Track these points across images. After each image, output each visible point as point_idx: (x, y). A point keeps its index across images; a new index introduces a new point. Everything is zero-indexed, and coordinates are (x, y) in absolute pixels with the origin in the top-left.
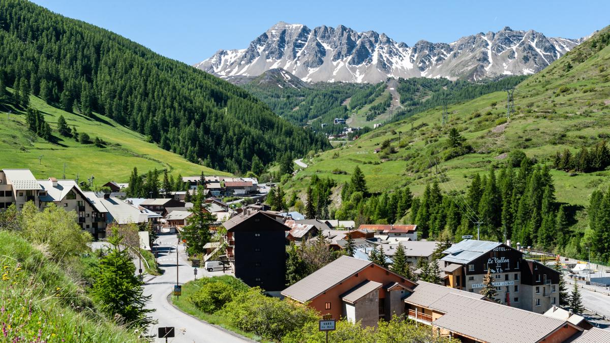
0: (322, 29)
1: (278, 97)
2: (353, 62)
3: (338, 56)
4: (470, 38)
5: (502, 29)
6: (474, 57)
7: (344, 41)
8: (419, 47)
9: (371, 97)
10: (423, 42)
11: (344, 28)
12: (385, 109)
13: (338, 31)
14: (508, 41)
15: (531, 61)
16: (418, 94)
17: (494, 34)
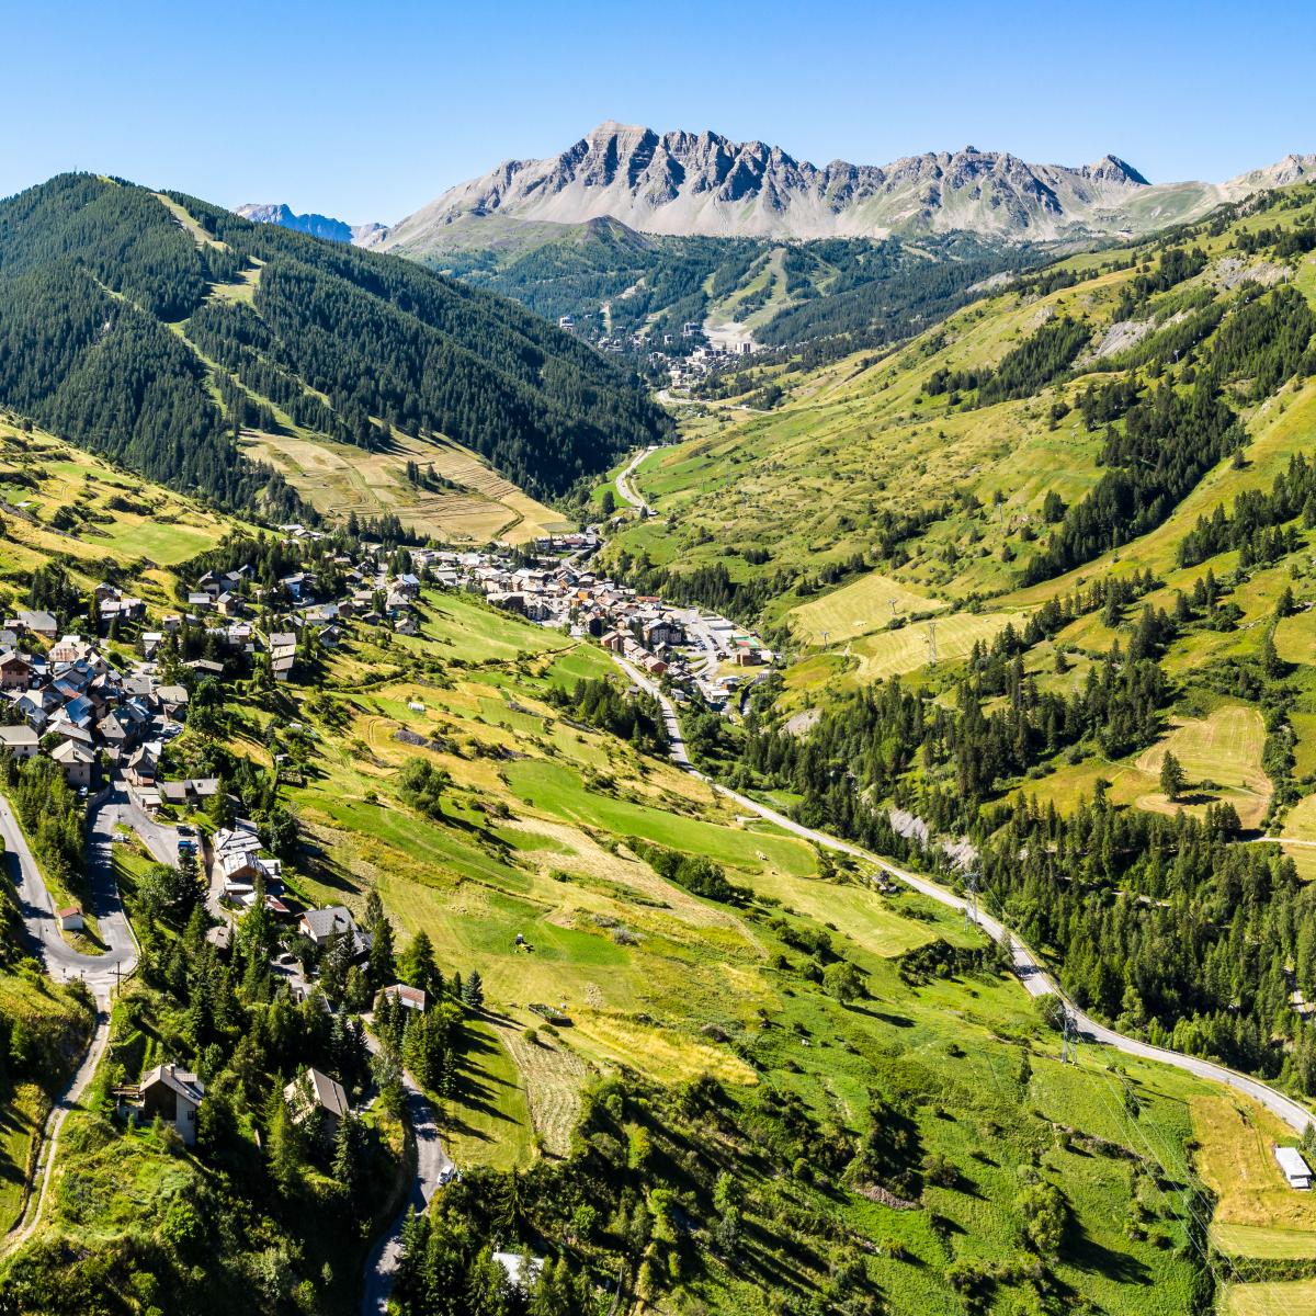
0: (677, 137)
1: (604, 270)
2: (727, 197)
3: (702, 186)
4: (914, 160)
5: (962, 150)
6: (917, 195)
7: (712, 158)
8: (833, 170)
9: (743, 279)
10: (839, 163)
11: (712, 137)
12: (762, 303)
13: (703, 140)
14: (972, 168)
15: (1003, 208)
16: (816, 273)
17: (950, 158)
